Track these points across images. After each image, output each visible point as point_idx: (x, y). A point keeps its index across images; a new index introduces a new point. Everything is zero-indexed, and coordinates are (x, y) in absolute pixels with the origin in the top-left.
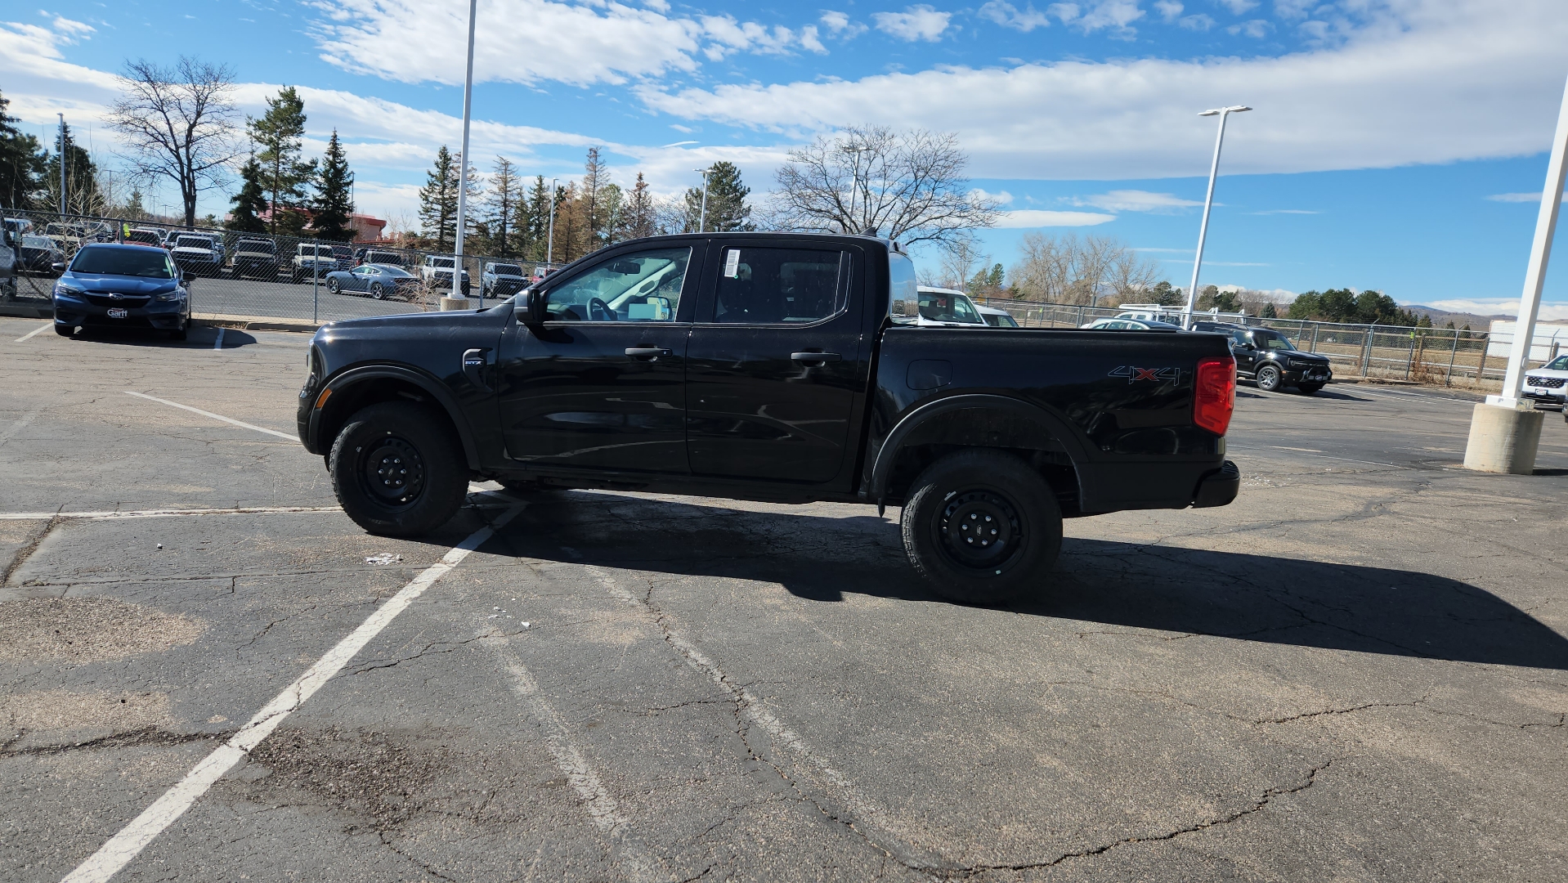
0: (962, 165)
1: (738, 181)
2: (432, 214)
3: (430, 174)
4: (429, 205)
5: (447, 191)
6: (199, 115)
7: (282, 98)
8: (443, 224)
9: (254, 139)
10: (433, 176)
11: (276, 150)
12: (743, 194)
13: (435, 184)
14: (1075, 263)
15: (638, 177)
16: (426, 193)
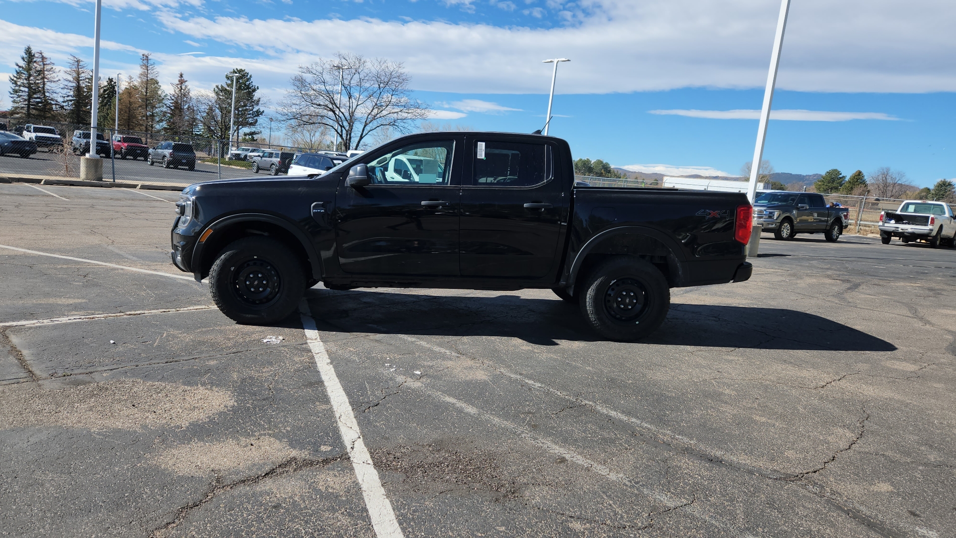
0: (407, 81)
1: (250, 82)
2: (20, 94)
3: (17, 65)
4: (17, 88)
5: (32, 78)
8: (29, 102)
10: (20, 67)
12: (254, 90)
13: (22, 73)
15: (179, 75)
16: (15, 79)
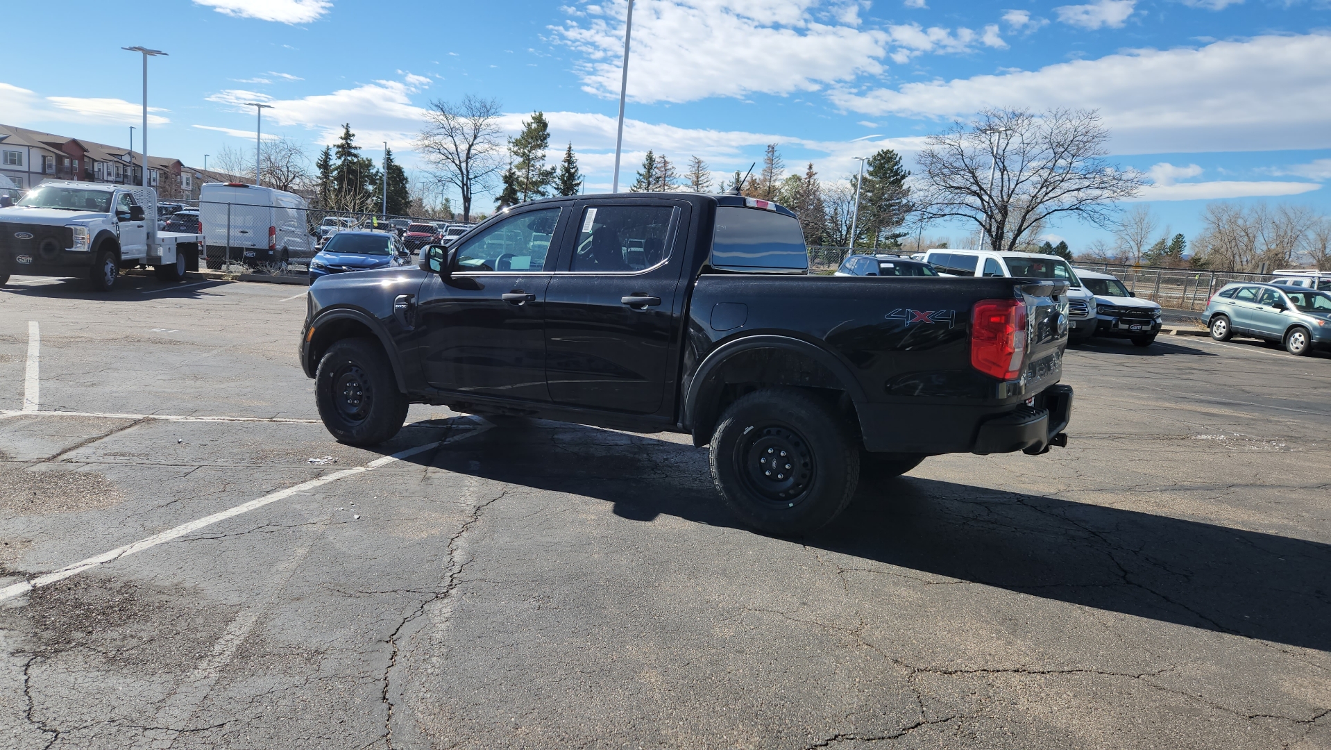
1: (899, 166)
3: (638, 173)
5: (651, 186)
6: (475, 137)
7: (533, 121)
9: (512, 153)
10: (641, 175)
11: (527, 162)
12: (903, 177)
14: (1266, 232)
15: (808, 167)
16: (635, 189)
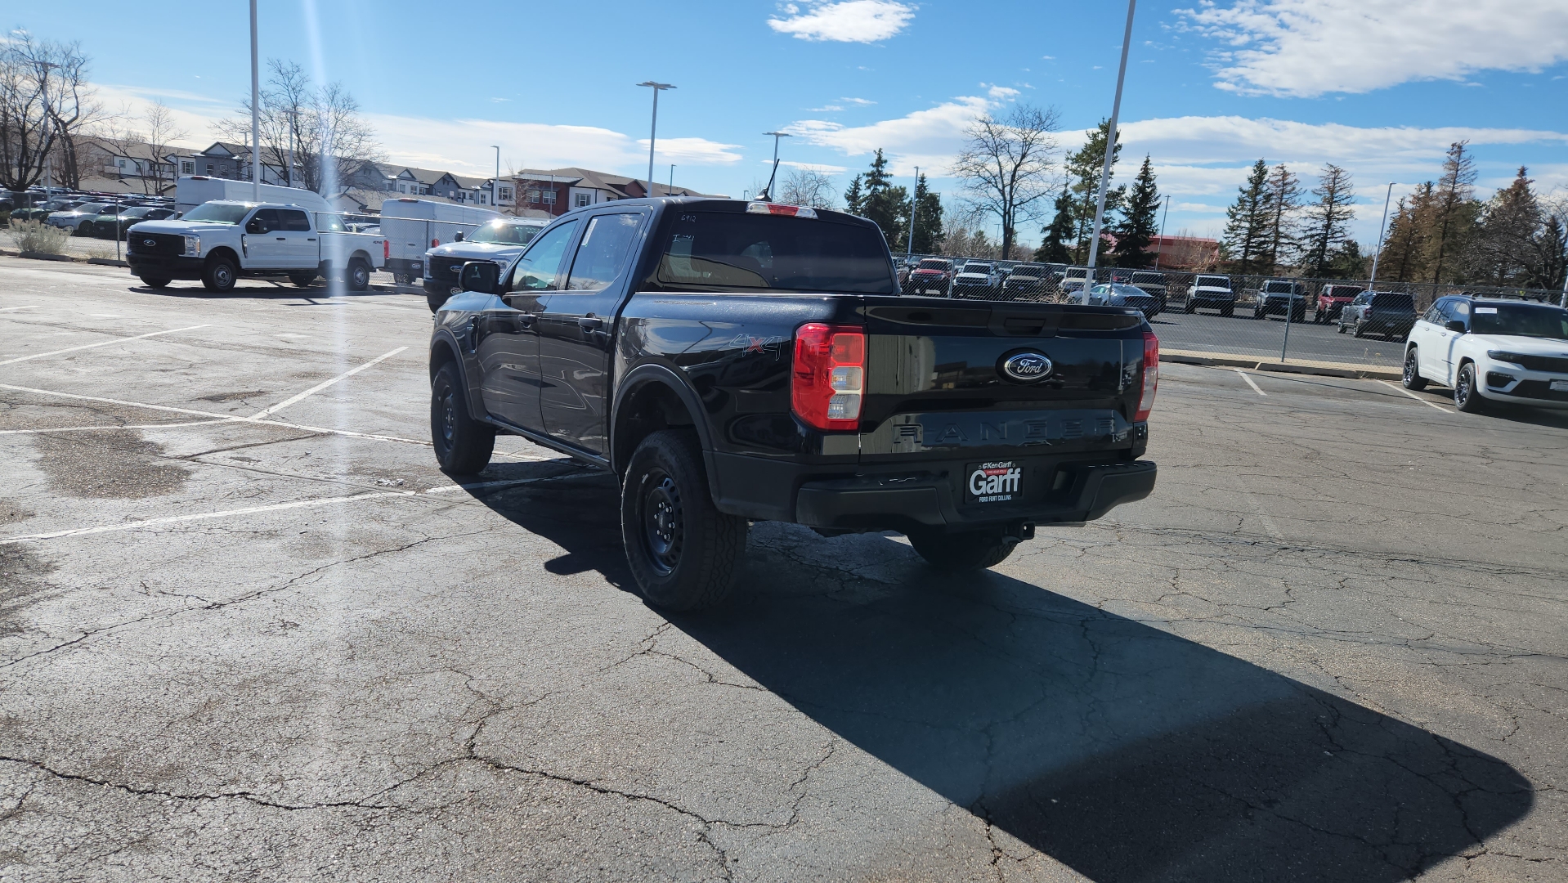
2: (1238, 232)
3: (1241, 190)
4: (1236, 223)
5: (1258, 207)
6: (1024, 156)
7: (1100, 131)
8: (1249, 242)
9: (1070, 172)
10: (1244, 192)
11: (1089, 183)
13: (1245, 201)
15: (1518, 173)
16: (1235, 211)
